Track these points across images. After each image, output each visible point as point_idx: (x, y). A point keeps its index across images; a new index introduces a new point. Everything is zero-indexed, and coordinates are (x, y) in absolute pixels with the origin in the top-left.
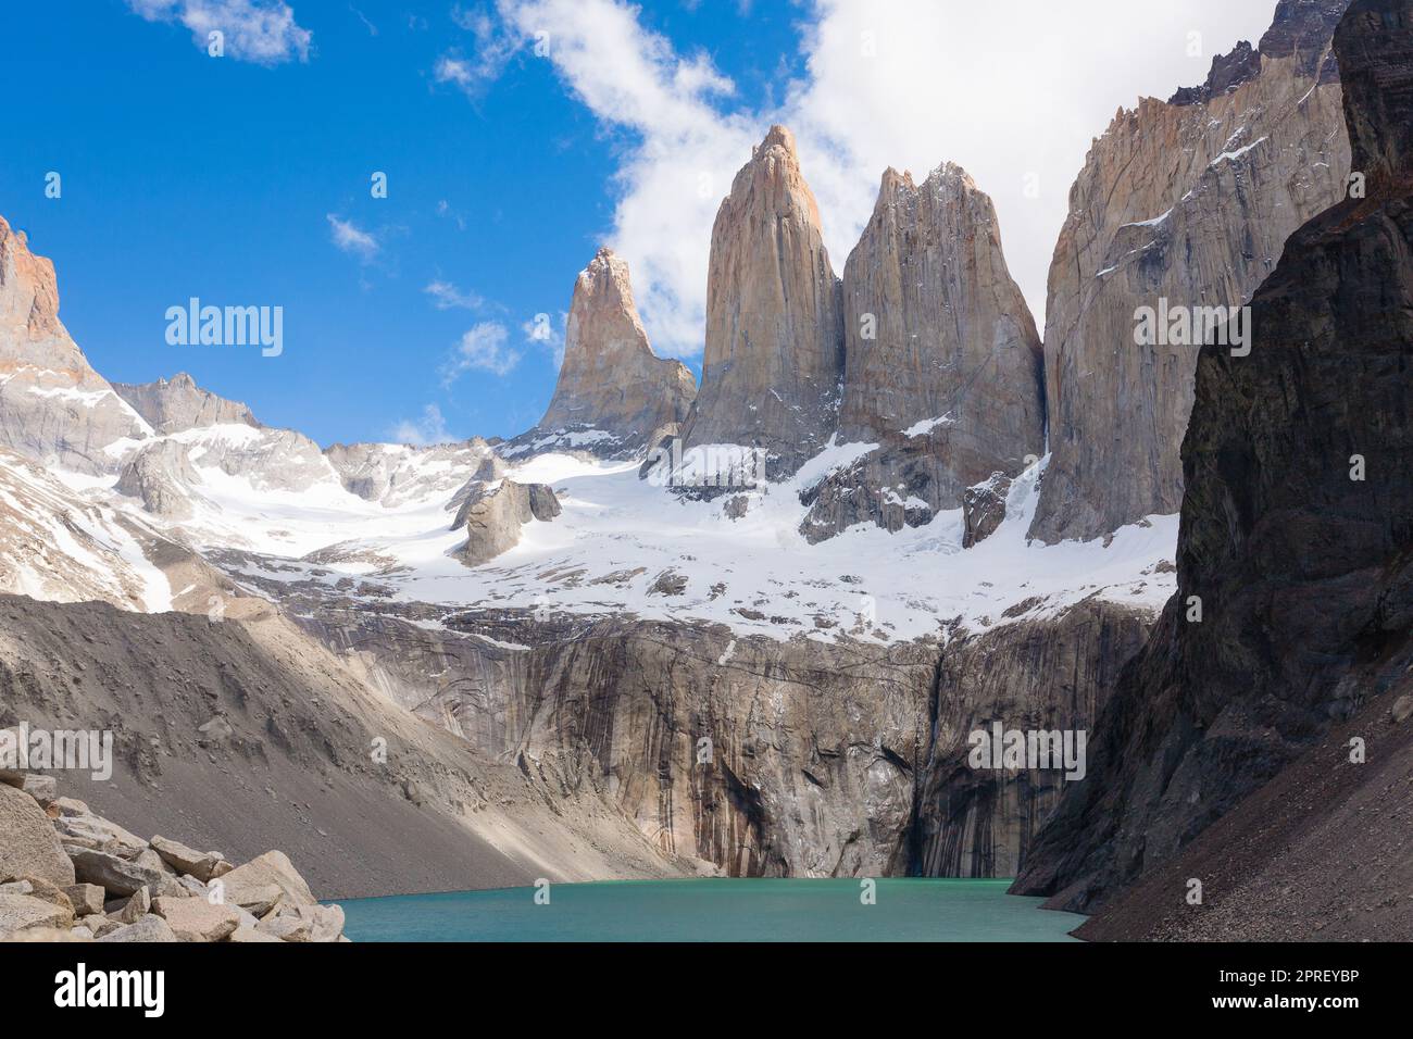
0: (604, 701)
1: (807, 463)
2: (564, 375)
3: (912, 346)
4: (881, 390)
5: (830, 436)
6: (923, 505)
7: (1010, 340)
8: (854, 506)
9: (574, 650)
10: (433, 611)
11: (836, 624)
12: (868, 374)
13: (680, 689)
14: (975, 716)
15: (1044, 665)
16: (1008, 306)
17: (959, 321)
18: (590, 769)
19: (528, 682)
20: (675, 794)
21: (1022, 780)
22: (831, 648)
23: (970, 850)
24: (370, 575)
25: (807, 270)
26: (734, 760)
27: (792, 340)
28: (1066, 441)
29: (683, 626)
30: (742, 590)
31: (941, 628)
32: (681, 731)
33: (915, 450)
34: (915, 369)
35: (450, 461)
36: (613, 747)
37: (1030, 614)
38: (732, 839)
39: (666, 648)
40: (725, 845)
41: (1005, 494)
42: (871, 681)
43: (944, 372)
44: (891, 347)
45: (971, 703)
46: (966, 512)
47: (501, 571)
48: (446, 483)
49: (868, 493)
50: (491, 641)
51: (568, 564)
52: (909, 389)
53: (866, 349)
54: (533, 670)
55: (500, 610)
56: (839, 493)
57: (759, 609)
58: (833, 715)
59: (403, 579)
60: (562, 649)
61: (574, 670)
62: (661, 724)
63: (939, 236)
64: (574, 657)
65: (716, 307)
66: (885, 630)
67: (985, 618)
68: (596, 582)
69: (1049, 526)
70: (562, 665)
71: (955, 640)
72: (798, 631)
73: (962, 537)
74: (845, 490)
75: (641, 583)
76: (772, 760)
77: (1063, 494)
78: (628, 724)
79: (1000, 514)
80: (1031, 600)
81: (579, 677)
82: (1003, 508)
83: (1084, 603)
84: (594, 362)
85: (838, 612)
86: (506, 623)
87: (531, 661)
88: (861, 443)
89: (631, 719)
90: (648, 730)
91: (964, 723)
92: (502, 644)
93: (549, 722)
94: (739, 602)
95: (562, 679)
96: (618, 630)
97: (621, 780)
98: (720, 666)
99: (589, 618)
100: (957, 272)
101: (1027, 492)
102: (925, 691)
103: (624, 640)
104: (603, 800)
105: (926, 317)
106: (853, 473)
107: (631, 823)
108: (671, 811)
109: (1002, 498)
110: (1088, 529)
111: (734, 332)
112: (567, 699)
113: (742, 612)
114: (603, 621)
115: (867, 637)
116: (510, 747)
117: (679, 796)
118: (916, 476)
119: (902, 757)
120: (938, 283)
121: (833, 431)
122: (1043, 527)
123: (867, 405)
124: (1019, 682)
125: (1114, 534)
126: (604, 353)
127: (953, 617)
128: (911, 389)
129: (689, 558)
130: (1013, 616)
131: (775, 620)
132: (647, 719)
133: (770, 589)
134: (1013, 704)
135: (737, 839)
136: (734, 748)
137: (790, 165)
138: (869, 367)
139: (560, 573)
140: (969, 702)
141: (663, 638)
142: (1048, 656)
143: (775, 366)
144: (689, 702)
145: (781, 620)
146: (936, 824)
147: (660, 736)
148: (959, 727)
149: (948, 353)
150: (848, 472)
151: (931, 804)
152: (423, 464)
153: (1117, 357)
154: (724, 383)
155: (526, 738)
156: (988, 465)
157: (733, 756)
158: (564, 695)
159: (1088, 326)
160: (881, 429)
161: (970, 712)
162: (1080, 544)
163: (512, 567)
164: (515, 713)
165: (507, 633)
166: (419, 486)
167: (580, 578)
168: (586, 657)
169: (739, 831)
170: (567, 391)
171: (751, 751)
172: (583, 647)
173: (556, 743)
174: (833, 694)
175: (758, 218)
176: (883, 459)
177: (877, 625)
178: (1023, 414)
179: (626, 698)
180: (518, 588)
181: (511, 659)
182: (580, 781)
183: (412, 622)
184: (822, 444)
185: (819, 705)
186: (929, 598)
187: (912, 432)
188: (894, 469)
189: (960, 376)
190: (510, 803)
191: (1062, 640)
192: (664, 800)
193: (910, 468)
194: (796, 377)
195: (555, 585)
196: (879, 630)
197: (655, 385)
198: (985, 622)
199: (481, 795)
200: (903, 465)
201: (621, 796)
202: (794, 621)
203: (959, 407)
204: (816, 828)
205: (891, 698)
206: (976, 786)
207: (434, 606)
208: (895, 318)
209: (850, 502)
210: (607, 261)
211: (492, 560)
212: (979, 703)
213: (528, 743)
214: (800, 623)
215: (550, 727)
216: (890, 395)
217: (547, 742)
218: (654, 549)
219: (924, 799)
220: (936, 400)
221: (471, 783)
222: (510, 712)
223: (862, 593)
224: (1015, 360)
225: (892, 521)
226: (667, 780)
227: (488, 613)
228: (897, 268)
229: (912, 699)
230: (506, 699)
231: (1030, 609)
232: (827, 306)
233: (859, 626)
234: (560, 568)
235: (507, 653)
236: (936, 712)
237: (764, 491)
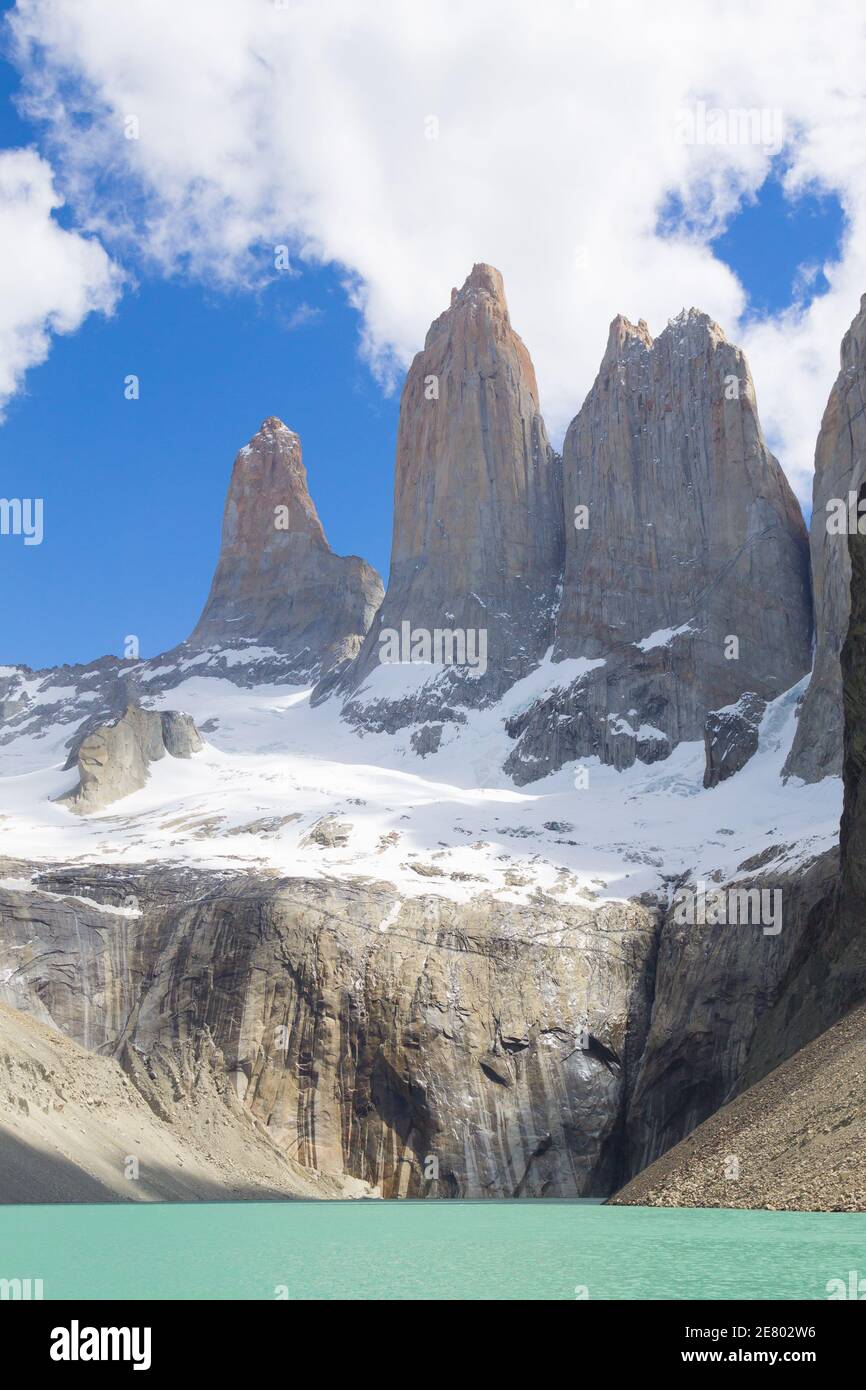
0: (231, 977)
1: (516, 684)
3: (647, 539)
4: (608, 593)
5: (546, 651)
6: (660, 735)
7: (768, 529)
8: (573, 738)
9: (198, 915)
10: (20, 868)
11: (531, 881)
12: (591, 572)
13: (328, 963)
14: (699, 994)
16: (765, 487)
17: (704, 505)
19: (136, 956)
20: (318, 1094)
22: (522, 911)
25: (518, 445)
26: (394, 1052)
27: (498, 530)
28: (831, 652)
29: (337, 884)
31: (665, 886)
32: (328, 1015)
33: (649, 666)
34: (651, 566)
36: (242, 1036)
37: (770, 867)
38: (389, 1150)
39: (311, 911)
40: (380, 1159)
41: (758, 720)
42: (572, 951)
43: (686, 569)
44: (621, 538)
45: (694, 978)
46: (708, 743)
47: (117, 819)
49: (590, 722)
50: (92, 903)
51: (202, 811)
52: (644, 591)
53: (589, 541)
54: (144, 940)
55: (107, 866)
56: (554, 720)
57: (439, 864)
58: (522, 995)
60: (182, 913)
61: (196, 939)
62: (303, 1005)
63: (679, 399)
64: (196, 922)
66: (595, 888)
67: (718, 873)
68: (235, 831)
70: (180, 934)
72: (482, 891)
73: (703, 774)
74: (562, 717)
75: (294, 831)
76: (447, 1054)
77: (828, 717)
78: (262, 1006)
79: (749, 746)
80: (774, 849)
81: (202, 948)
82: (754, 737)
84: (256, 561)
85: (537, 866)
86: (114, 883)
87: (142, 926)
88: (583, 659)
89: (266, 1000)
90: (287, 1014)
91: (684, 1003)
92: (107, 909)
93: (162, 1005)
94: (414, 855)
95: (180, 951)
96: (253, 889)
97: (249, 1077)
98: (380, 934)
99: (220, 875)
100: (701, 446)
101: (786, 718)
102: (640, 964)
103: (260, 901)
104: (226, 1102)
105: (663, 500)
106: (572, 696)
107: (262, 1131)
108: (313, 1116)
109: (754, 725)
111: (427, 521)
112: (186, 976)
113: (415, 868)
114: (235, 879)
115: (570, 897)
116: (111, 1037)
117: (323, 1096)
118: (651, 700)
119: (608, 1046)
120: (678, 459)
121: (549, 645)
122: (803, 760)
123: (591, 611)
124: (754, 953)
126: (268, 550)
127: (680, 871)
129: (358, 802)
130: (750, 869)
131: (455, 876)
132: (286, 1001)
133: (454, 840)
134: (745, 979)
135: (395, 1151)
136: (395, 1035)
137: (496, 313)
138: (594, 563)
139: (192, 820)
140: (692, 976)
141: (310, 899)
143: (477, 562)
144: (340, 979)
145: (463, 877)
146: (648, 1130)
147: (301, 1022)
148: (679, 1007)
149: (691, 546)
150: (566, 695)
151: (643, 1104)
152: (38, 691)
154: (416, 585)
155: (131, 1026)
156: (741, 685)
157: (394, 1046)
158: (182, 971)
160: (606, 641)
161: (692, 990)
163: (133, 814)
164: (118, 995)
165: (114, 894)
166: (35, 718)
167: (215, 827)
168: (212, 924)
169: (398, 1140)
170: (224, 597)
171: (416, 1040)
172: (208, 910)
173: (169, 1031)
174: (524, 966)
175: (456, 379)
176: (608, 678)
177: (584, 882)
178: (784, 620)
179: (263, 973)
180: (138, 839)
181: (117, 927)
182: (198, 1079)
184: (536, 661)
185: (504, 981)
186: (654, 849)
187: (647, 645)
188: (622, 693)
189: (705, 573)
190: (98, 1104)
192: (305, 1102)
193: (644, 689)
194: (503, 577)
195: (184, 835)
196: (586, 889)
197: (332, 588)
198: (717, 876)
199: (59, 1093)
200: (635, 686)
201: (250, 1097)
202: (477, 878)
203: (705, 613)
204: (496, 1137)
205: (596, 972)
206: (697, 1081)
207: (23, 861)
208: (625, 503)
209: (568, 732)
210: (274, 435)
211: (109, 806)
212: (704, 978)
213: (134, 1031)
214: (487, 880)
215: (162, 1011)
216: (619, 598)
217: (159, 1031)
218: (315, 790)
219: (634, 1100)
220: (676, 604)
221: (46, 1078)
222: (113, 993)
223: (572, 843)
224: (774, 554)
225: (620, 754)
226: (309, 1076)
227: (93, 870)
228: (628, 440)
229: (624, 973)
230: (108, 976)
231: (771, 860)
232: (543, 488)
233: (560, 883)
234: (194, 816)
235: (112, 919)
236: (653, 992)
237: (462, 719)
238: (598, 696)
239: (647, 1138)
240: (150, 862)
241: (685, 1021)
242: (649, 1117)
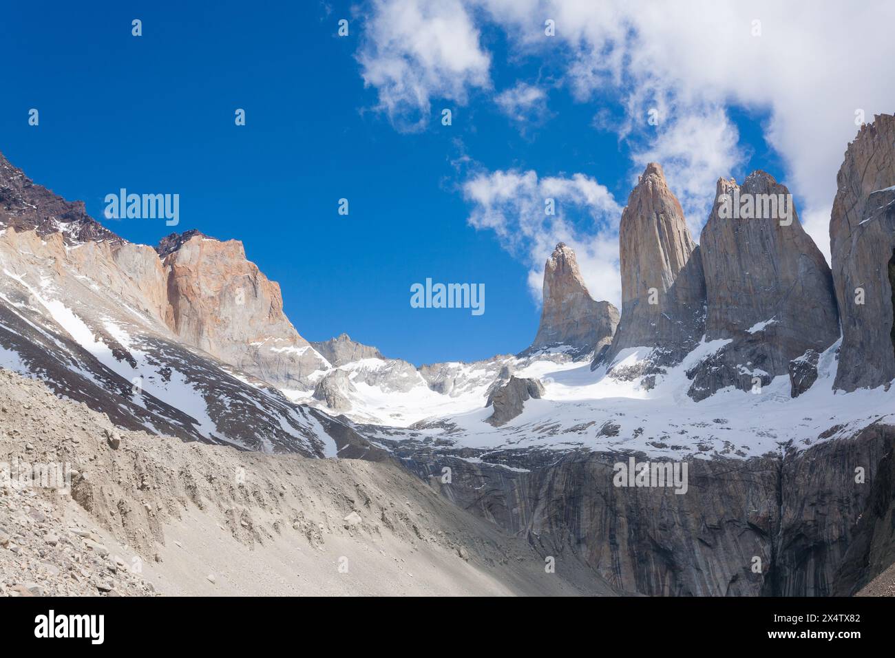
0: (574, 499)
1: (689, 354)
2: (544, 316)
3: (747, 280)
4: (730, 307)
5: (702, 337)
6: (764, 373)
7: (809, 269)
8: (721, 377)
9: (555, 471)
10: (475, 452)
11: (711, 448)
12: (720, 298)
13: (618, 491)
14: (806, 501)
15: (848, 467)
16: (805, 250)
17: (775, 261)
18: (569, 540)
19: (530, 491)
20: (620, 554)
21: (842, 541)
22: (709, 463)
23: (813, 586)
24: (441, 434)
25: (678, 243)
26: (654, 533)
28: (852, 327)
29: (618, 454)
30: (653, 431)
31: (780, 448)
32: (621, 516)
33: (755, 341)
34: (751, 293)
35: (484, 370)
36: (581, 527)
37: (836, 436)
38: (658, 581)
39: (608, 467)
40: (654, 585)
41: (816, 363)
42: (735, 482)
43: (768, 293)
44: (734, 281)
46: (791, 376)
47: (513, 429)
48: (483, 381)
49: (728, 369)
50: (508, 467)
51: (550, 422)
52: (747, 305)
53: (718, 284)
54: (532, 483)
55: (512, 450)
56: (710, 370)
57: (663, 442)
58: (714, 504)
59: (459, 435)
60: (548, 471)
61: (555, 482)
62: (609, 512)
64: (555, 474)
65: (626, 270)
66: (743, 450)
67: (808, 440)
68: (567, 431)
69: (846, 380)
70: (548, 480)
71: (789, 454)
72: (688, 454)
73: (790, 391)
74: (714, 368)
75: (593, 430)
76: (679, 532)
77: (855, 359)
78: (588, 512)
79: (814, 376)
80: (836, 427)
81: (559, 486)
82: (815, 371)
83: (871, 426)
84: (560, 307)
85: (713, 441)
86: (515, 457)
87: (531, 478)
88: (721, 339)
89: (591, 510)
90: (601, 516)
91: (799, 506)
92: (514, 469)
93: (543, 513)
94: (651, 438)
95: (549, 488)
96: (579, 458)
97: (587, 546)
99: (563, 452)
100: (769, 233)
101: (830, 361)
102: (772, 487)
103: (583, 463)
104: (578, 558)
105: (753, 261)
106: (718, 358)
107: (596, 571)
108: (619, 564)
109: (814, 365)
110: (873, 380)
111: (637, 282)
112: (553, 499)
113: (653, 444)
114: (570, 453)
115: (732, 455)
116: (522, 528)
117: (623, 555)
118: (758, 357)
119: (761, 528)
120: (758, 240)
121: (703, 334)
122: (843, 381)
123: (722, 317)
124: (833, 479)
125: (891, 382)
126: (564, 302)
127: (787, 441)
128: (749, 305)
129: (621, 414)
130: (825, 437)
131: (673, 448)
132: (600, 510)
133: (670, 430)
134: (830, 493)
135: (660, 581)
136: (654, 525)
137: (661, 184)
138: (721, 294)
139: (545, 427)
140: (802, 492)
141: (606, 462)
142: (851, 461)
144: (624, 499)
145: (677, 448)
146: (788, 570)
147: (608, 519)
148: (796, 508)
149: (770, 281)
150: (715, 357)
151: (784, 557)
152: (470, 372)
153: (879, 272)
154: (634, 312)
155: (531, 523)
156: (803, 346)
157: (654, 530)
158: (551, 497)
159: (857, 256)
160: (731, 330)
161: (802, 499)
162: (869, 390)
163: (519, 425)
164: (523, 509)
165: (516, 463)
166: (469, 384)
167: (557, 429)
168: (562, 474)
169: (661, 575)
170: (546, 324)
171: (664, 527)
172: (559, 469)
173: (548, 525)
174: (713, 490)
175: (645, 216)
176: (735, 348)
177: (738, 447)
178: (823, 313)
179: (588, 497)
180: (522, 437)
181: (519, 477)
182: (563, 547)
183: (464, 459)
184: (698, 342)
185: (704, 497)
186: (771, 430)
187: (752, 330)
188: (743, 354)
189: (779, 294)
190: (522, 560)
191: (859, 450)
192: (614, 557)
193: (754, 352)
194: (677, 304)
195: (543, 434)
196: (739, 451)
197: (595, 316)
198: (807, 442)
199: (505, 555)
200: (749, 350)
201: (588, 555)
202: (685, 448)
203: (781, 312)
204: (709, 574)
205: (750, 492)
206: (812, 545)
207: (476, 449)
208: (734, 263)
209: (718, 375)
210: (562, 251)
211: (508, 423)
212: (808, 493)
213: (532, 526)
214: (689, 449)
215: (544, 516)
216: (736, 310)
217: (543, 524)
218: (600, 410)
219: (778, 554)
220: (765, 310)
221: (499, 548)
222: (521, 508)
223: (728, 429)
224: (814, 281)
225: (745, 384)
226: (614, 545)
227: (505, 452)
228: (732, 234)
229: (764, 492)
230: (518, 500)
231: (836, 432)
232: (692, 261)
233: (726, 449)
234: (546, 425)
235: (516, 474)
236: (781, 500)
237: (664, 372)
238: (731, 356)
239: (788, 574)
240: (530, 447)
241: (800, 515)
242: (787, 563)
